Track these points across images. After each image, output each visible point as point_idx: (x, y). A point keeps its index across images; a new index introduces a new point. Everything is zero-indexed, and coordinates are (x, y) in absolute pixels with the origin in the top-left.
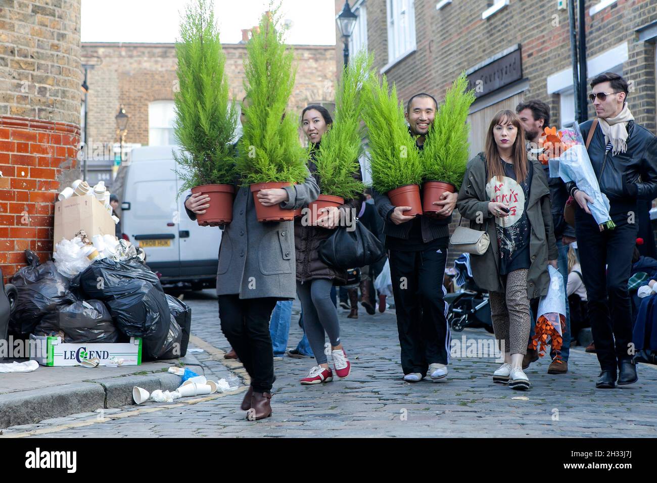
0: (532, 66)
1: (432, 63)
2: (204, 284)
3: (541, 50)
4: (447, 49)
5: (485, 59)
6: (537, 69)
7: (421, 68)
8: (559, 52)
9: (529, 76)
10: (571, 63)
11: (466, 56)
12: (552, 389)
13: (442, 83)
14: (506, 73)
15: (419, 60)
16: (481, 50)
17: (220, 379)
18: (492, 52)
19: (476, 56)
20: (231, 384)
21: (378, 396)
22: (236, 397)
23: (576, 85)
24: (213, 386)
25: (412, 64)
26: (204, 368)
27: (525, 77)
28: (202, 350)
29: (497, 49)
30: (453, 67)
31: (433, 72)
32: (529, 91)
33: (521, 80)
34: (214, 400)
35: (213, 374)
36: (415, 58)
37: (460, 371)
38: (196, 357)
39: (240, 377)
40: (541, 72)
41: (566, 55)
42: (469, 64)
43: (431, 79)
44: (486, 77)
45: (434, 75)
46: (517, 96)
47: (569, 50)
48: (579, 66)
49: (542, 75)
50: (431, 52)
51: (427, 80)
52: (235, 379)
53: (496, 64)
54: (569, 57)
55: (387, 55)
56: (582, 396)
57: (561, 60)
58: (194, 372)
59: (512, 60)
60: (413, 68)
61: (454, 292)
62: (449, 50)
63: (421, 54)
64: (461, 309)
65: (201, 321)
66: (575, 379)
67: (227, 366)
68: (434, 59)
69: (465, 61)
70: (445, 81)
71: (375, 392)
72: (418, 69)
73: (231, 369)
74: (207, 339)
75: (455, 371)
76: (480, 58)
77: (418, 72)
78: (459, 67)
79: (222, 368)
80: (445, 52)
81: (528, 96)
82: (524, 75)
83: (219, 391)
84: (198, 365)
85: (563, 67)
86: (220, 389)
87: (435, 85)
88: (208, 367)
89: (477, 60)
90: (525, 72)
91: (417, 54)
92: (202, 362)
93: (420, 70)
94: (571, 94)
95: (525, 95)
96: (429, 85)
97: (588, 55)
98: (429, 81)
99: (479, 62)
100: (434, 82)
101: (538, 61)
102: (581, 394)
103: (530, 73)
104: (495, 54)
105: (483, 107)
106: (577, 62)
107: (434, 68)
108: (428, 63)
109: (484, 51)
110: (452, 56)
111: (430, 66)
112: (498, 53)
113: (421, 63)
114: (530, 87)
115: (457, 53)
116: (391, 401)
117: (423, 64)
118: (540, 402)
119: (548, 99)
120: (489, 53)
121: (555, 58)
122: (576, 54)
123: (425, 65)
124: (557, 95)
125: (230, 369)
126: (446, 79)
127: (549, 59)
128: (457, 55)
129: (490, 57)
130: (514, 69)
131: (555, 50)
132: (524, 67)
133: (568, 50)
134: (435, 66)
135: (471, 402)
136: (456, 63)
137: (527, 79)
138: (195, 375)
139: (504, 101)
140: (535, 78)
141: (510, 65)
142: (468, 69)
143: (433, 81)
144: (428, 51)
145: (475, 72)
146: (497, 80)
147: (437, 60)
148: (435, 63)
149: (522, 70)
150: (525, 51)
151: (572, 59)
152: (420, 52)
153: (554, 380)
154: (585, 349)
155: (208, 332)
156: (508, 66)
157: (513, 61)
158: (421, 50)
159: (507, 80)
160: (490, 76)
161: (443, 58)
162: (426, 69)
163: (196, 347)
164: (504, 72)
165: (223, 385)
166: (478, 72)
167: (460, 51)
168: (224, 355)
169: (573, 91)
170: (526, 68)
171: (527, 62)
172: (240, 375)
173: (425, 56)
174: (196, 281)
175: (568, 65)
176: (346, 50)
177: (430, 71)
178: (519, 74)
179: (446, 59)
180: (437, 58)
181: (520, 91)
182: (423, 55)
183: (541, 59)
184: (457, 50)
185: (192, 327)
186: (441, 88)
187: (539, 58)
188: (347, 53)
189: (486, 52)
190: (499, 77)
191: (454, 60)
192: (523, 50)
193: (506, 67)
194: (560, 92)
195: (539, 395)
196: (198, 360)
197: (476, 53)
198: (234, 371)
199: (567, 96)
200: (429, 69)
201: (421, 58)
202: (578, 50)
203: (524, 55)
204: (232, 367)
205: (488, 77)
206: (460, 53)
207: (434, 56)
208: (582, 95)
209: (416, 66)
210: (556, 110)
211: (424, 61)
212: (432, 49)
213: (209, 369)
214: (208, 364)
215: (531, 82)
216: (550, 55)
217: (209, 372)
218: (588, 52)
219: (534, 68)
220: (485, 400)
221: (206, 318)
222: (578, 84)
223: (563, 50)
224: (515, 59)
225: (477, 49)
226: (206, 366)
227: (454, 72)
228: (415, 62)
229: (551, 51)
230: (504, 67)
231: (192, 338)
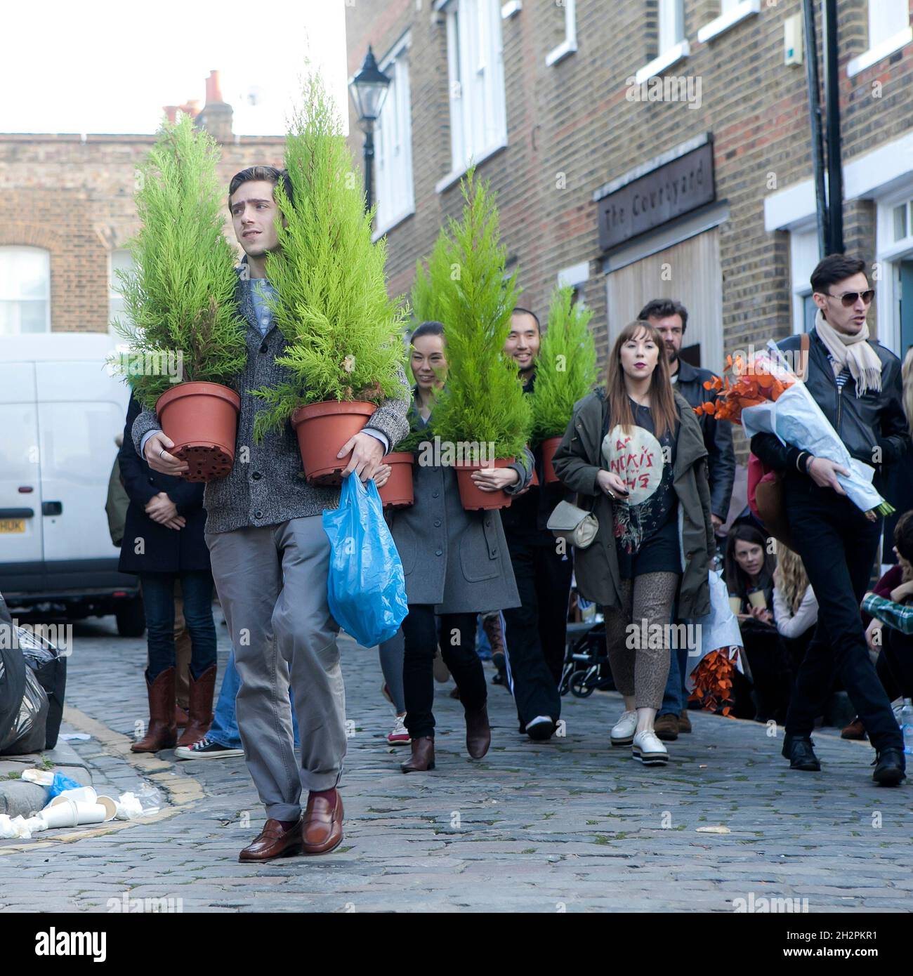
0: (734, 176)
1: (536, 172)
2: (91, 607)
3: (752, 145)
4: (567, 143)
5: (642, 164)
6: (744, 182)
7: (516, 180)
8: (788, 149)
9: (730, 196)
10: (811, 171)
11: (605, 156)
12: (776, 812)
13: (558, 209)
14: (684, 190)
15: (511, 165)
16: (634, 145)
17: (122, 792)
18: (656, 148)
19: (624, 155)
20: (144, 803)
21: (436, 825)
22: (154, 828)
23: (821, 212)
24: (110, 807)
25: (497, 174)
26: (92, 772)
27: (720, 198)
28: (87, 737)
29: (665, 143)
30: (580, 179)
31: (539, 188)
32: (729, 225)
33: (713, 203)
34: (111, 833)
35: (109, 783)
36: (504, 161)
37: (595, 776)
38: (76, 750)
39: (162, 788)
40: (753, 187)
41: (802, 153)
42: (610, 173)
43: (537, 202)
44: (645, 199)
45: (542, 195)
46: (706, 235)
47: (808, 144)
48: (826, 175)
49: (754, 194)
50: (535, 149)
51: (527, 205)
52: (152, 792)
53: (663, 173)
54: (807, 158)
55: (449, 156)
56: (836, 824)
57: (792, 165)
58: (73, 778)
59: (695, 163)
60: (501, 180)
61: (582, 620)
62: (571, 145)
63: (516, 153)
64: (588, 653)
65: (84, 679)
66: (820, 791)
67: (136, 768)
68: (542, 164)
69: (603, 167)
70: (564, 206)
71: (428, 818)
72: (511, 183)
73: (144, 773)
74: (98, 715)
75: (586, 775)
76: (633, 160)
77: (510, 188)
78: (590, 179)
79: (126, 771)
80: (564, 149)
81: (726, 235)
82: (719, 194)
83: (121, 816)
84: (80, 766)
85: (795, 179)
86: (124, 813)
87: (544, 213)
88: (99, 769)
89: (625, 164)
90: (721, 188)
91: (508, 154)
92: (87, 760)
93: (516, 185)
94: (810, 232)
95: (722, 233)
96: (532, 214)
97: (845, 154)
98: (531, 206)
99: (629, 170)
100: (542, 209)
101: (745, 166)
102: (833, 821)
103: (732, 190)
104: (663, 152)
105: (638, 257)
106: (823, 168)
107: (542, 181)
108: (529, 171)
109: (640, 146)
110: (577, 156)
111: (533, 178)
112: (668, 150)
113: (517, 171)
114: (731, 217)
115: (588, 151)
116: (459, 836)
117: (521, 172)
118: (753, 836)
119: (766, 240)
120: (650, 151)
121: (781, 159)
122: (820, 153)
123: (523, 175)
124: (784, 234)
125: (142, 773)
126: (566, 201)
127: (768, 162)
128: (587, 156)
129: (652, 159)
130: (700, 183)
131: (781, 144)
132: (718, 178)
133: (805, 145)
134: (543, 176)
135: (617, 838)
136: (586, 171)
137: (725, 202)
138: (74, 785)
139: (680, 246)
140: (740, 199)
141: (692, 175)
142: (609, 181)
143: (540, 206)
144: (530, 147)
145: (623, 188)
146: (666, 203)
147: (548, 165)
148: (545, 171)
149: (714, 185)
150: (720, 148)
151: (812, 163)
152: (515, 149)
153: (780, 793)
154: (840, 732)
155: (100, 701)
156: (688, 176)
157: (698, 166)
158: (516, 144)
159: (686, 203)
160: (653, 196)
161: (559, 162)
162: (526, 182)
163: (77, 730)
164: (679, 188)
165: (129, 804)
166: (628, 189)
167: (593, 147)
168: (130, 746)
169: (815, 225)
170: (723, 181)
171: (725, 168)
172: (163, 785)
173: (523, 157)
174: (76, 600)
175: (806, 174)
176: (369, 145)
177: (534, 186)
178: (710, 192)
179: (565, 163)
180: (547, 161)
181: (710, 226)
182: (519, 156)
183: (753, 163)
184: (586, 146)
185: (68, 692)
186: (556, 219)
187: (748, 161)
188: (370, 153)
189: (645, 149)
190: (669, 199)
191: (582, 164)
192: (716, 144)
193: (684, 179)
194: (789, 228)
195: (751, 823)
196: (80, 755)
197: (624, 150)
198: (151, 777)
199: (804, 234)
200: (531, 184)
201: (517, 161)
202: (825, 144)
203: (719, 155)
204: (146, 770)
205: (649, 197)
206: (594, 151)
207: (541, 157)
208: (833, 233)
209: (507, 176)
210: (783, 262)
211: (522, 167)
212: (537, 143)
213: (102, 773)
214: (98, 763)
215: (733, 208)
216: (771, 155)
217: (102, 779)
218: (844, 149)
219: (739, 180)
220: (645, 833)
221: (94, 673)
222: (825, 211)
223: (795, 144)
224: (701, 162)
225: (626, 143)
226: (95, 768)
227: (581, 189)
228: (504, 170)
229: (772, 146)
230: (680, 178)
231: (67, 712)
